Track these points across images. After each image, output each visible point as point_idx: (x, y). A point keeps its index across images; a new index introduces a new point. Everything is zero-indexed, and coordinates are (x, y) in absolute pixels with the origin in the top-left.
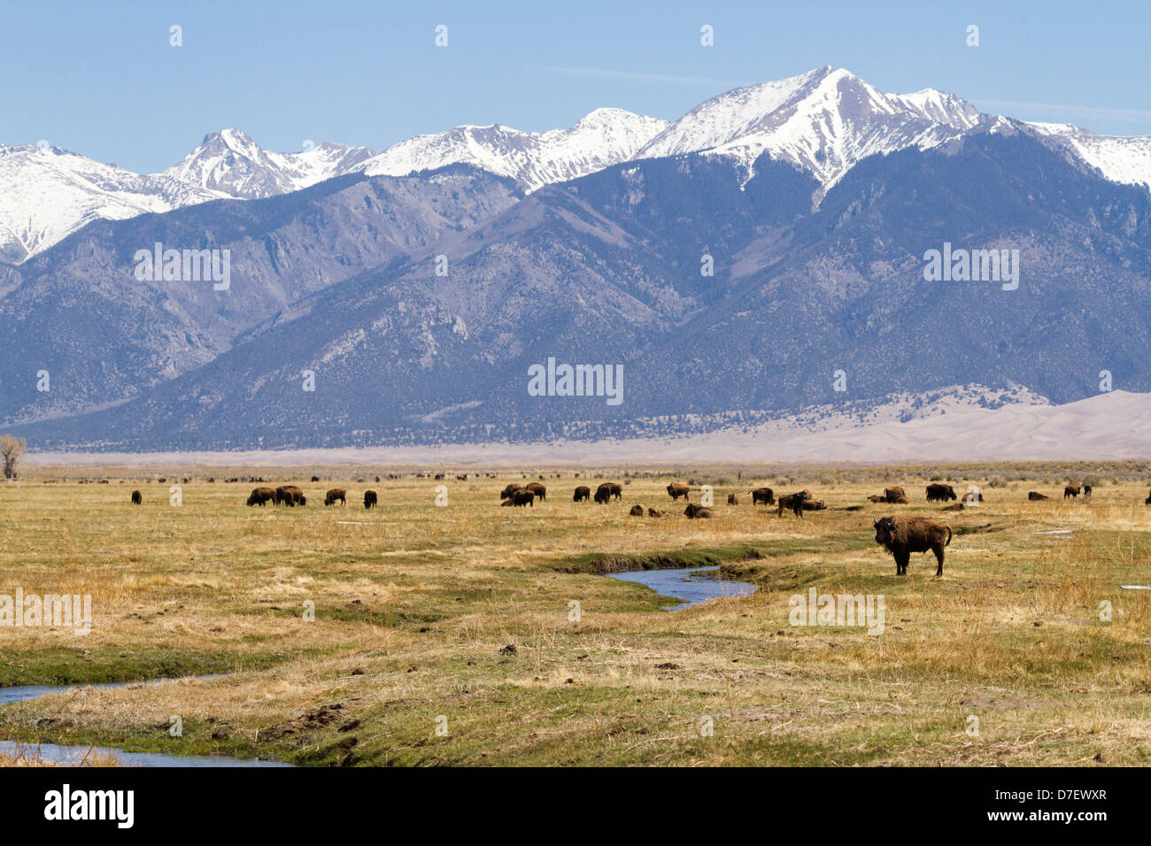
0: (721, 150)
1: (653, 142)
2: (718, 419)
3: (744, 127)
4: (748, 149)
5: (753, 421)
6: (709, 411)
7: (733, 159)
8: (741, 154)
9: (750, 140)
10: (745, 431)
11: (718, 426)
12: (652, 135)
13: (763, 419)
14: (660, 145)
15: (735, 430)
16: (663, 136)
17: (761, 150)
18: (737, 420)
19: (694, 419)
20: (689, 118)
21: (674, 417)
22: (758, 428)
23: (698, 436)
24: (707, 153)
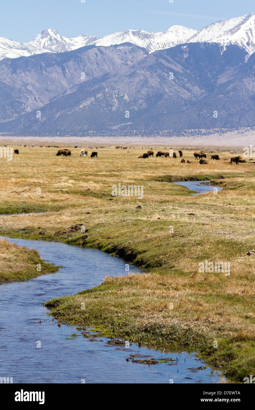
0: (215, 41)
1: (192, 37)
2: (211, 131)
3: (223, 33)
4: (225, 40)
5: (223, 132)
6: (208, 128)
7: (219, 44)
8: (222, 42)
9: (225, 37)
10: (220, 135)
11: (212, 133)
12: (192, 35)
13: (226, 132)
14: (194, 38)
15: (216, 135)
16: (196, 35)
17: (228, 41)
18: (218, 131)
19: (203, 131)
20: (205, 29)
21: (197, 130)
22: (225, 134)
23: (205, 137)
24: (210, 42)
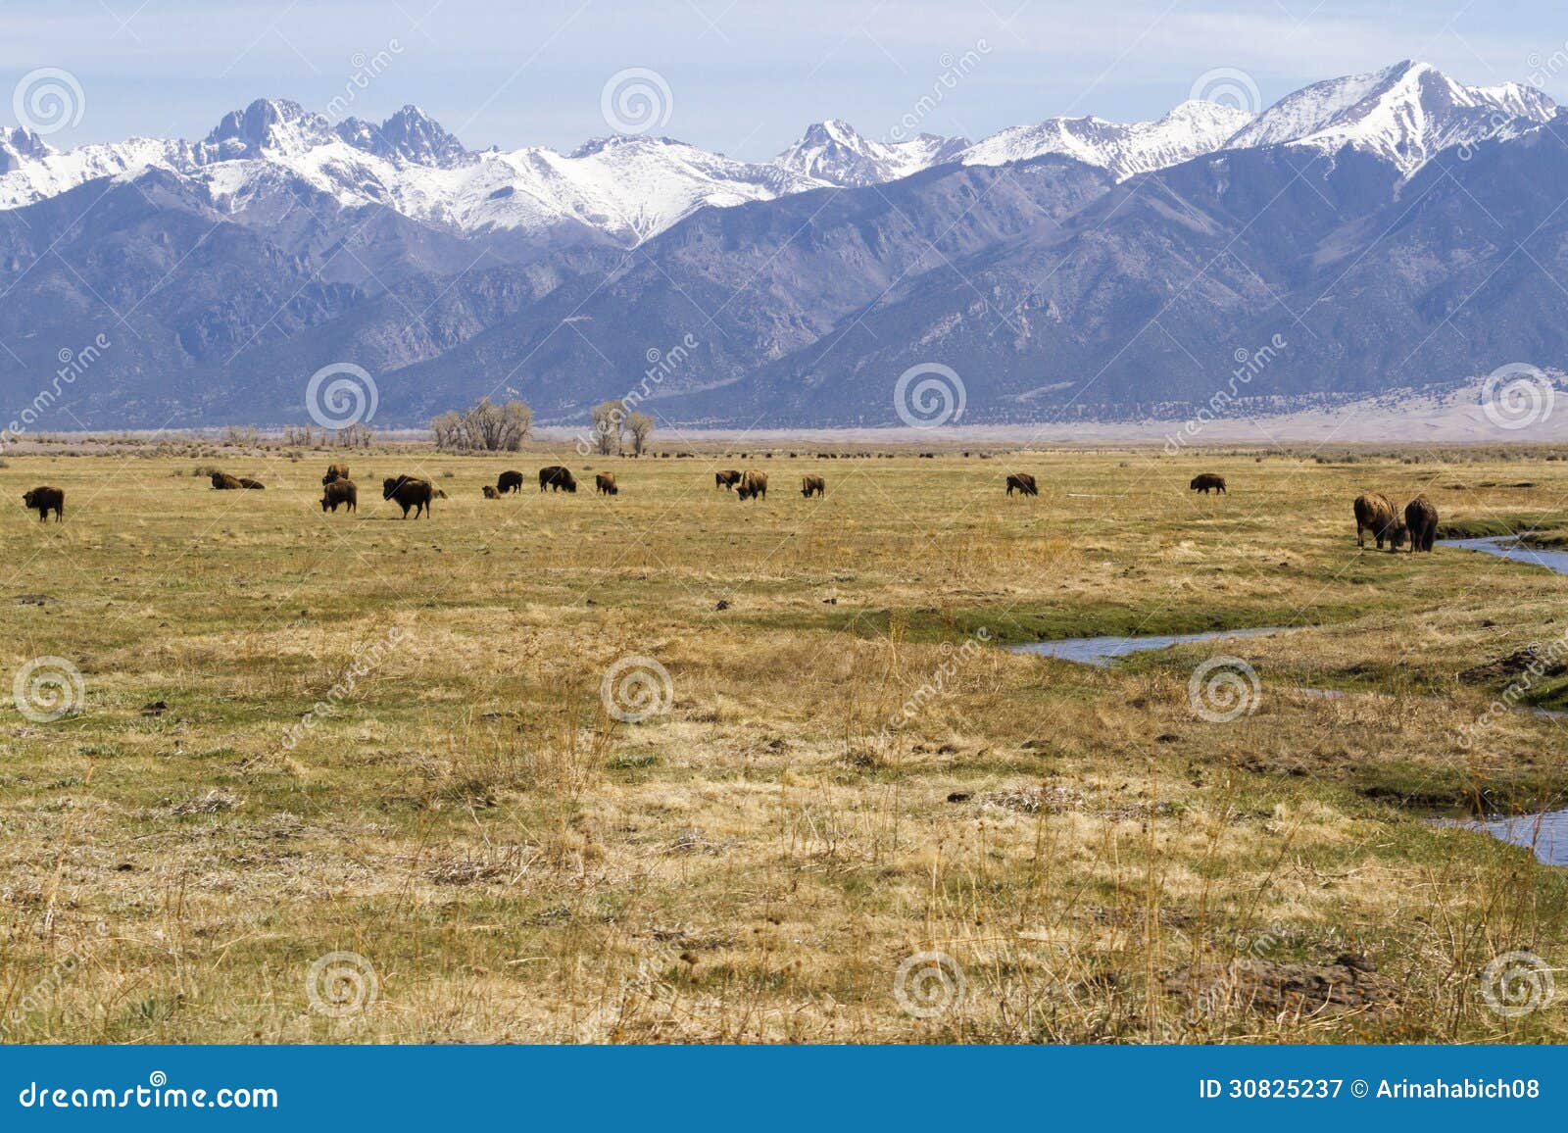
0: (1306, 141)
1: (1239, 134)
2: (1302, 400)
3: (1329, 118)
4: (1331, 138)
5: (1335, 402)
6: (1294, 392)
7: (1317, 150)
8: (1325, 146)
9: (1334, 131)
10: (1328, 412)
11: (1302, 408)
12: (1239, 126)
13: (1344, 402)
14: (1247, 136)
15: (1316, 411)
16: (1248, 128)
17: (1344, 141)
18: (1319, 402)
19: (1278, 400)
20: (1275, 110)
21: (1259, 398)
22: (1343, 409)
23: (1282, 417)
24: (1292, 144)
